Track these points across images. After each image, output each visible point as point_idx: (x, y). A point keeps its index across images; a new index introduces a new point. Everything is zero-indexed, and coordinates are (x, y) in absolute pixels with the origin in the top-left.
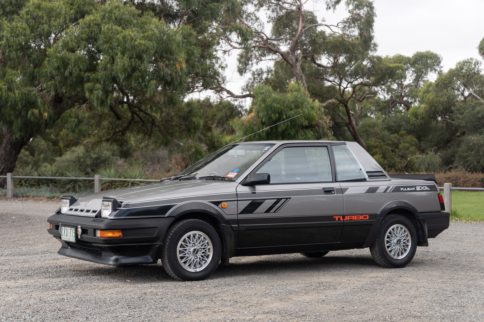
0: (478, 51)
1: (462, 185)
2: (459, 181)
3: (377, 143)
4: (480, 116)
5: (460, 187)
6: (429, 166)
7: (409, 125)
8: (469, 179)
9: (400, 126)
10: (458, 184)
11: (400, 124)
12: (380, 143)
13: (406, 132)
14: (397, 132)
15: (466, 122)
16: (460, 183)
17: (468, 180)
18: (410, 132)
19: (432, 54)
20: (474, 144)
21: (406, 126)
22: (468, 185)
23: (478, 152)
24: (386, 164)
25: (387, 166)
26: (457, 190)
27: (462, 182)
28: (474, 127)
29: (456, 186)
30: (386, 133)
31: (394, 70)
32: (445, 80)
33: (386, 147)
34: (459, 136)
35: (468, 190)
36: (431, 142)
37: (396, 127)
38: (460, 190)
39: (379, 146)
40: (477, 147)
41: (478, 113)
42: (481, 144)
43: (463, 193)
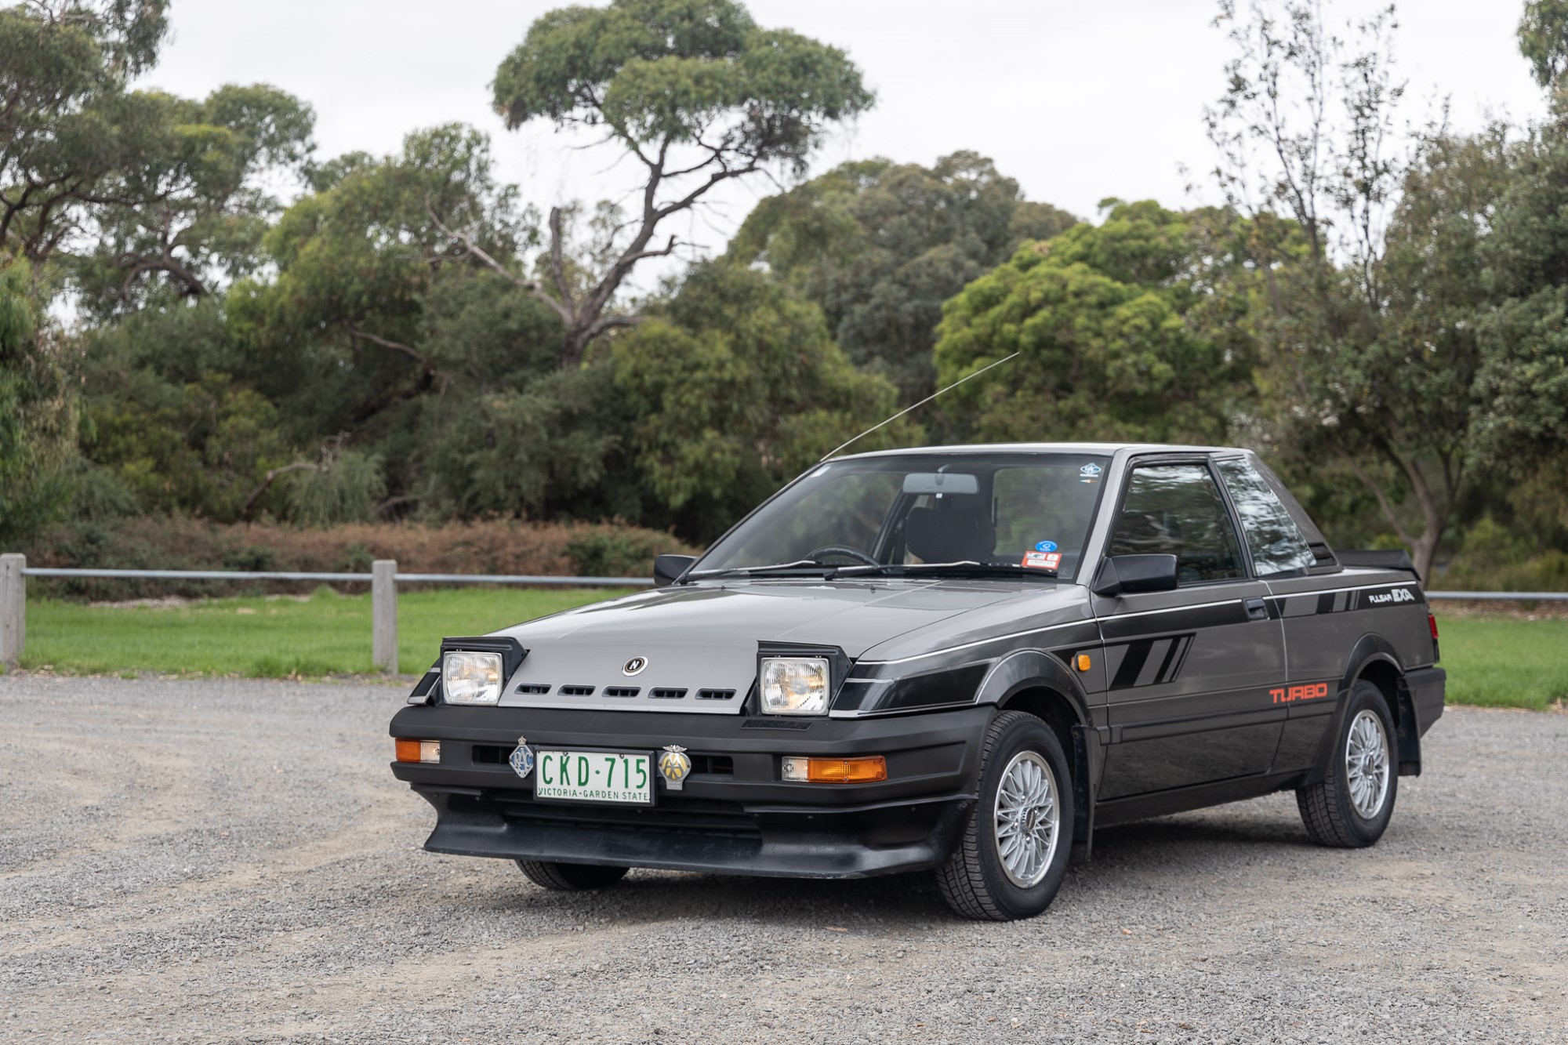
0: (491, 96)
1: (512, 567)
2: (500, 553)
3: (128, 416)
4: (513, 325)
5: (507, 573)
6: (343, 499)
7: (225, 350)
8: (530, 547)
9: (191, 354)
10: (499, 563)
11: (193, 344)
12: (135, 413)
13: (229, 376)
14: (192, 377)
15: (466, 345)
16: (507, 562)
17: (531, 552)
18: (239, 377)
19: (279, 95)
20: (501, 424)
21: (216, 354)
22: (531, 567)
24: (172, 494)
25: (174, 501)
26: (501, 585)
27: (510, 558)
28: (492, 364)
29: (493, 571)
30: (149, 375)
31: (198, 147)
32: (371, 195)
33: (165, 430)
34: (408, 396)
35: (525, 586)
36: (310, 411)
37: (178, 357)
38: (510, 585)
39: (134, 426)
40: (509, 433)
41: (507, 315)
42: (525, 424)
43: (522, 595)
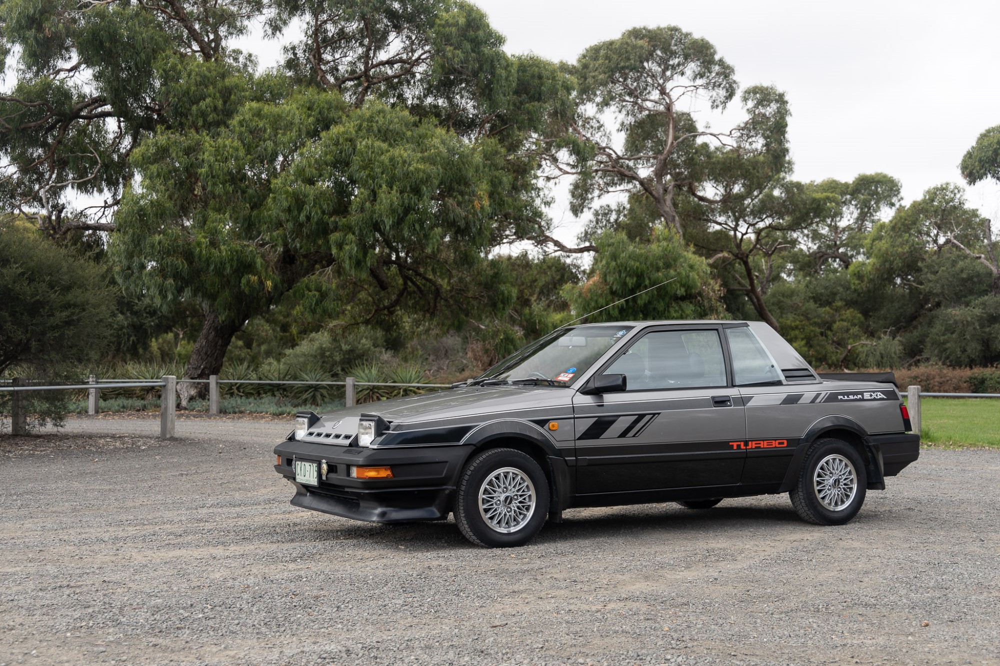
0: (960, 171)
1: (936, 388)
2: (932, 381)
3: (798, 322)
4: (964, 276)
5: (935, 391)
6: (882, 357)
7: (848, 292)
8: (948, 378)
9: (834, 294)
10: (931, 386)
11: (835, 290)
12: (801, 321)
13: (844, 303)
14: (829, 303)
15: (943, 286)
16: (935, 386)
17: (948, 381)
18: (850, 304)
19: (885, 176)
20: (956, 322)
21: (844, 294)
22: (947, 388)
23: (962, 334)
24: (813, 356)
25: (814, 359)
26: (929, 396)
27: (936, 384)
28: (956, 294)
29: (928, 391)
30: (812, 305)
31: (822, 202)
32: (906, 220)
33: (812, 328)
34: (930, 310)
35: (948, 397)
36: (885, 318)
37: (828, 296)
38: (934, 397)
39: (800, 327)
40: (961, 326)
41: (962, 271)
42: (967, 321)
43: (940, 401)
